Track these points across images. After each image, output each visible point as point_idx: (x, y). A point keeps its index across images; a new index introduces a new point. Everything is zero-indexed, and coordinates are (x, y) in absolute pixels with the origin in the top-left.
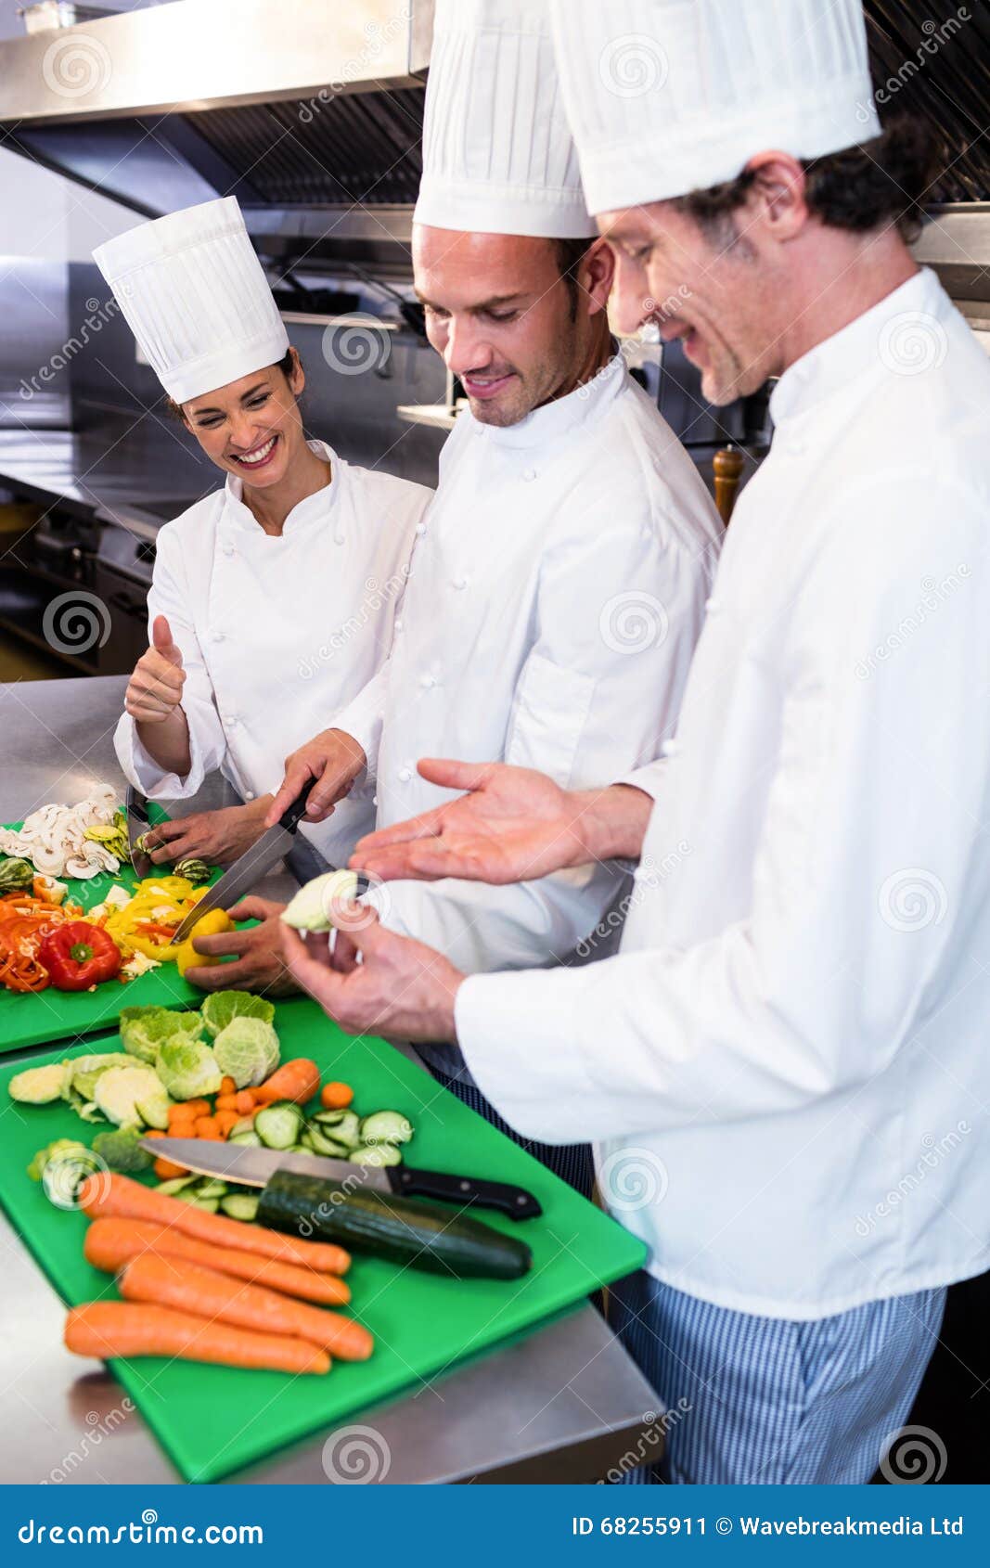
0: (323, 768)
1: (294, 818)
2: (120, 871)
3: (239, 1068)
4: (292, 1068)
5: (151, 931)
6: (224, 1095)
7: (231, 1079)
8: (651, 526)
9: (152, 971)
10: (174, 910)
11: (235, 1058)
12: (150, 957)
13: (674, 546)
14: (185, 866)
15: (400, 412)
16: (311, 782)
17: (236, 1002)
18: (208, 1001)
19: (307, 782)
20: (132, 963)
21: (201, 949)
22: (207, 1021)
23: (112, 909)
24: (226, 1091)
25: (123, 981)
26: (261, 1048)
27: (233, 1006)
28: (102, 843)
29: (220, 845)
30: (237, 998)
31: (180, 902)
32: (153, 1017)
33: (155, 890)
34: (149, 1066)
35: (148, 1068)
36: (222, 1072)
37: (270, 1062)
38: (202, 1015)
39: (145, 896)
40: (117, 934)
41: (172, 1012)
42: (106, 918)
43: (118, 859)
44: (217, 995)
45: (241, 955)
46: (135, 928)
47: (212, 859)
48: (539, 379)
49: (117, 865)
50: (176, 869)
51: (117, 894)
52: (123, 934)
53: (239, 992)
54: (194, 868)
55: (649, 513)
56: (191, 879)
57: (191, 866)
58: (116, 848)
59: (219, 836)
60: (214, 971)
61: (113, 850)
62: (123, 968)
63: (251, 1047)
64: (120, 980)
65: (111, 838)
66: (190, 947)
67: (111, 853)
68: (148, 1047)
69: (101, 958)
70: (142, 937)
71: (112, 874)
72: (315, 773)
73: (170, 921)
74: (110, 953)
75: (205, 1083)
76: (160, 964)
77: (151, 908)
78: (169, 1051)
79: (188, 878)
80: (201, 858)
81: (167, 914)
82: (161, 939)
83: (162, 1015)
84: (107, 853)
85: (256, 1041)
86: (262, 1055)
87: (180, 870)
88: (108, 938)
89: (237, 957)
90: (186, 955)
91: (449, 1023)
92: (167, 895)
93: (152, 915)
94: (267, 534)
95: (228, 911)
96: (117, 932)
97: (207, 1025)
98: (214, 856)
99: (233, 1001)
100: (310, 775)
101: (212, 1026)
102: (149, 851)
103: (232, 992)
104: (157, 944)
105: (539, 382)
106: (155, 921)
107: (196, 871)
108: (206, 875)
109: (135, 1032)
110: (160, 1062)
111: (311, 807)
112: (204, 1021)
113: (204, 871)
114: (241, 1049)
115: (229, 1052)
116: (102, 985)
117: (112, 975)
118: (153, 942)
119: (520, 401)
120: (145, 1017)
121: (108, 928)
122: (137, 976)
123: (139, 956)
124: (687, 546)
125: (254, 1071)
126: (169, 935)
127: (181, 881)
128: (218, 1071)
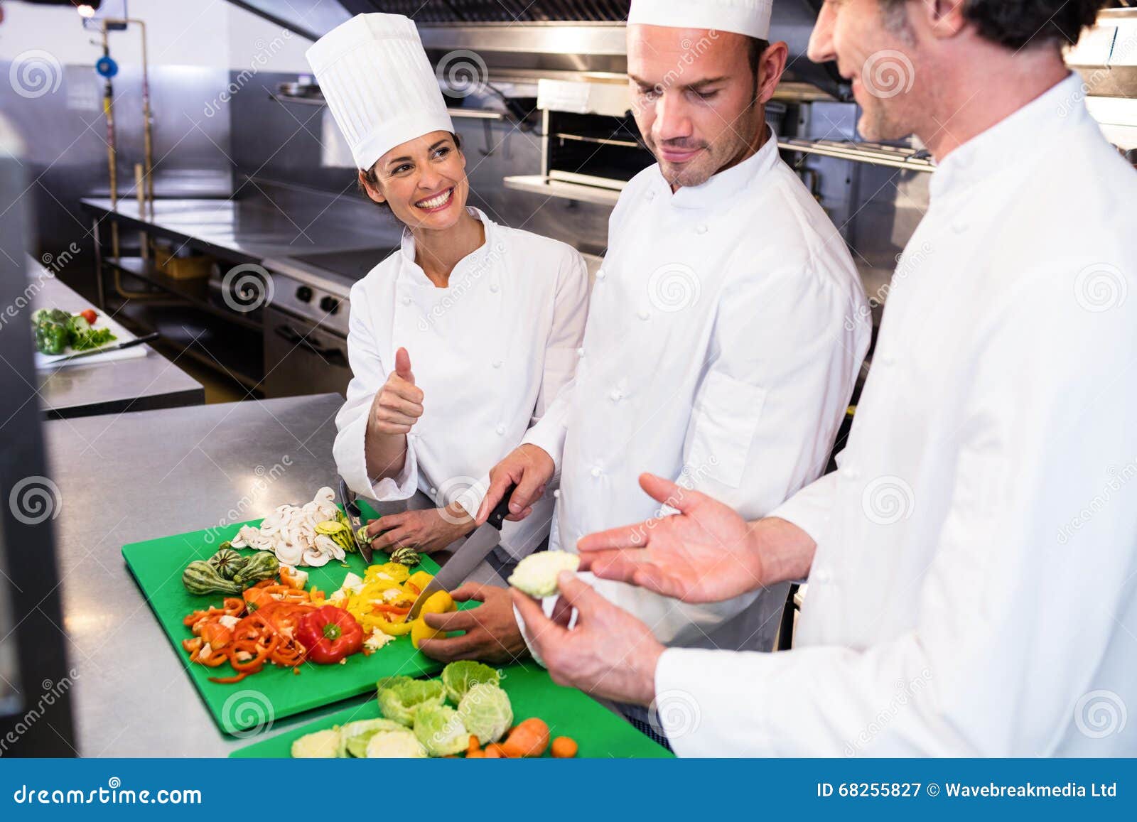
0: (521, 475)
1: (499, 517)
2: (345, 559)
3: (482, 728)
4: (527, 727)
5: (384, 610)
6: (473, 751)
7: (475, 737)
8: (811, 267)
9: (388, 644)
10: (401, 593)
11: (479, 720)
12: (386, 633)
13: (829, 283)
14: (400, 553)
15: (507, 182)
16: (512, 487)
17: (467, 670)
18: (446, 670)
19: (508, 487)
20: (372, 638)
21: (431, 624)
22: (449, 688)
23: (349, 593)
24: (473, 747)
25: (367, 654)
26: (499, 710)
27: (465, 673)
28: (330, 536)
29: (428, 535)
30: (467, 666)
31: (402, 583)
32: (403, 686)
33: (381, 576)
34: (406, 728)
35: (406, 731)
36: (468, 731)
37: (507, 721)
38: (443, 683)
39: (373, 580)
40: (359, 614)
41: (417, 681)
42: (346, 602)
43: (343, 549)
44: (452, 665)
45: (468, 630)
46: (371, 608)
47: (421, 547)
48: (724, 151)
49: (343, 555)
50: (393, 556)
51: (351, 580)
52: (363, 614)
53: (469, 662)
54: (408, 555)
55: (808, 257)
56: (406, 564)
57: (405, 553)
58: (341, 540)
59: (427, 529)
60: (446, 644)
61: (339, 542)
62: (366, 643)
63: (491, 710)
64: (364, 654)
65: (337, 532)
66: (423, 624)
67: (338, 544)
68: (403, 713)
69: (349, 635)
70: (377, 616)
71: (340, 562)
72: (515, 480)
73: (399, 602)
74: (355, 631)
75: (455, 742)
76: (394, 638)
77: (381, 591)
78: (423, 715)
79: (403, 564)
80: (411, 546)
81: (395, 595)
82: (393, 617)
83: (409, 684)
84: (335, 545)
85: (495, 705)
86: (501, 716)
87: (395, 557)
88: (352, 618)
89: (464, 632)
90: (419, 629)
91: (648, 684)
92: (392, 579)
93: (383, 597)
94: (436, 286)
95: (451, 593)
96: (359, 611)
97: (449, 691)
98: (423, 544)
99: (465, 668)
100: (510, 482)
101: (453, 692)
102: (369, 541)
103: (463, 662)
104: (390, 621)
105: (723, 151)
106: (386, 602)
107: (410, 558)
108: (417, 561)
109: (391, 699)
110: (418, 726)
111: (514, 507)
112: (446, 688)
113: (416, 557)
114: (484, 713)
115: (474, 715)
116: (350, 657)
117: (358, 650)
118: (386, 620)
119: (705, 167)
120: (396, 686)
121: (351, 609)
122: (377, 649)
123: (377, 632)
124: (838, 283)
125: (495, 730)
126: (399, 613)
127: (397, 566)
128: (464, 731)
